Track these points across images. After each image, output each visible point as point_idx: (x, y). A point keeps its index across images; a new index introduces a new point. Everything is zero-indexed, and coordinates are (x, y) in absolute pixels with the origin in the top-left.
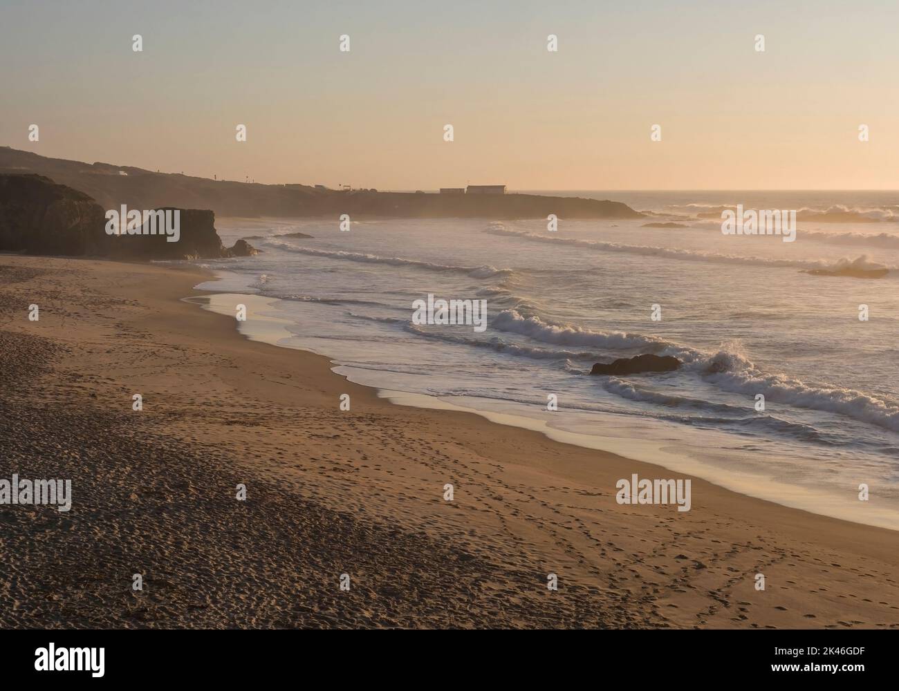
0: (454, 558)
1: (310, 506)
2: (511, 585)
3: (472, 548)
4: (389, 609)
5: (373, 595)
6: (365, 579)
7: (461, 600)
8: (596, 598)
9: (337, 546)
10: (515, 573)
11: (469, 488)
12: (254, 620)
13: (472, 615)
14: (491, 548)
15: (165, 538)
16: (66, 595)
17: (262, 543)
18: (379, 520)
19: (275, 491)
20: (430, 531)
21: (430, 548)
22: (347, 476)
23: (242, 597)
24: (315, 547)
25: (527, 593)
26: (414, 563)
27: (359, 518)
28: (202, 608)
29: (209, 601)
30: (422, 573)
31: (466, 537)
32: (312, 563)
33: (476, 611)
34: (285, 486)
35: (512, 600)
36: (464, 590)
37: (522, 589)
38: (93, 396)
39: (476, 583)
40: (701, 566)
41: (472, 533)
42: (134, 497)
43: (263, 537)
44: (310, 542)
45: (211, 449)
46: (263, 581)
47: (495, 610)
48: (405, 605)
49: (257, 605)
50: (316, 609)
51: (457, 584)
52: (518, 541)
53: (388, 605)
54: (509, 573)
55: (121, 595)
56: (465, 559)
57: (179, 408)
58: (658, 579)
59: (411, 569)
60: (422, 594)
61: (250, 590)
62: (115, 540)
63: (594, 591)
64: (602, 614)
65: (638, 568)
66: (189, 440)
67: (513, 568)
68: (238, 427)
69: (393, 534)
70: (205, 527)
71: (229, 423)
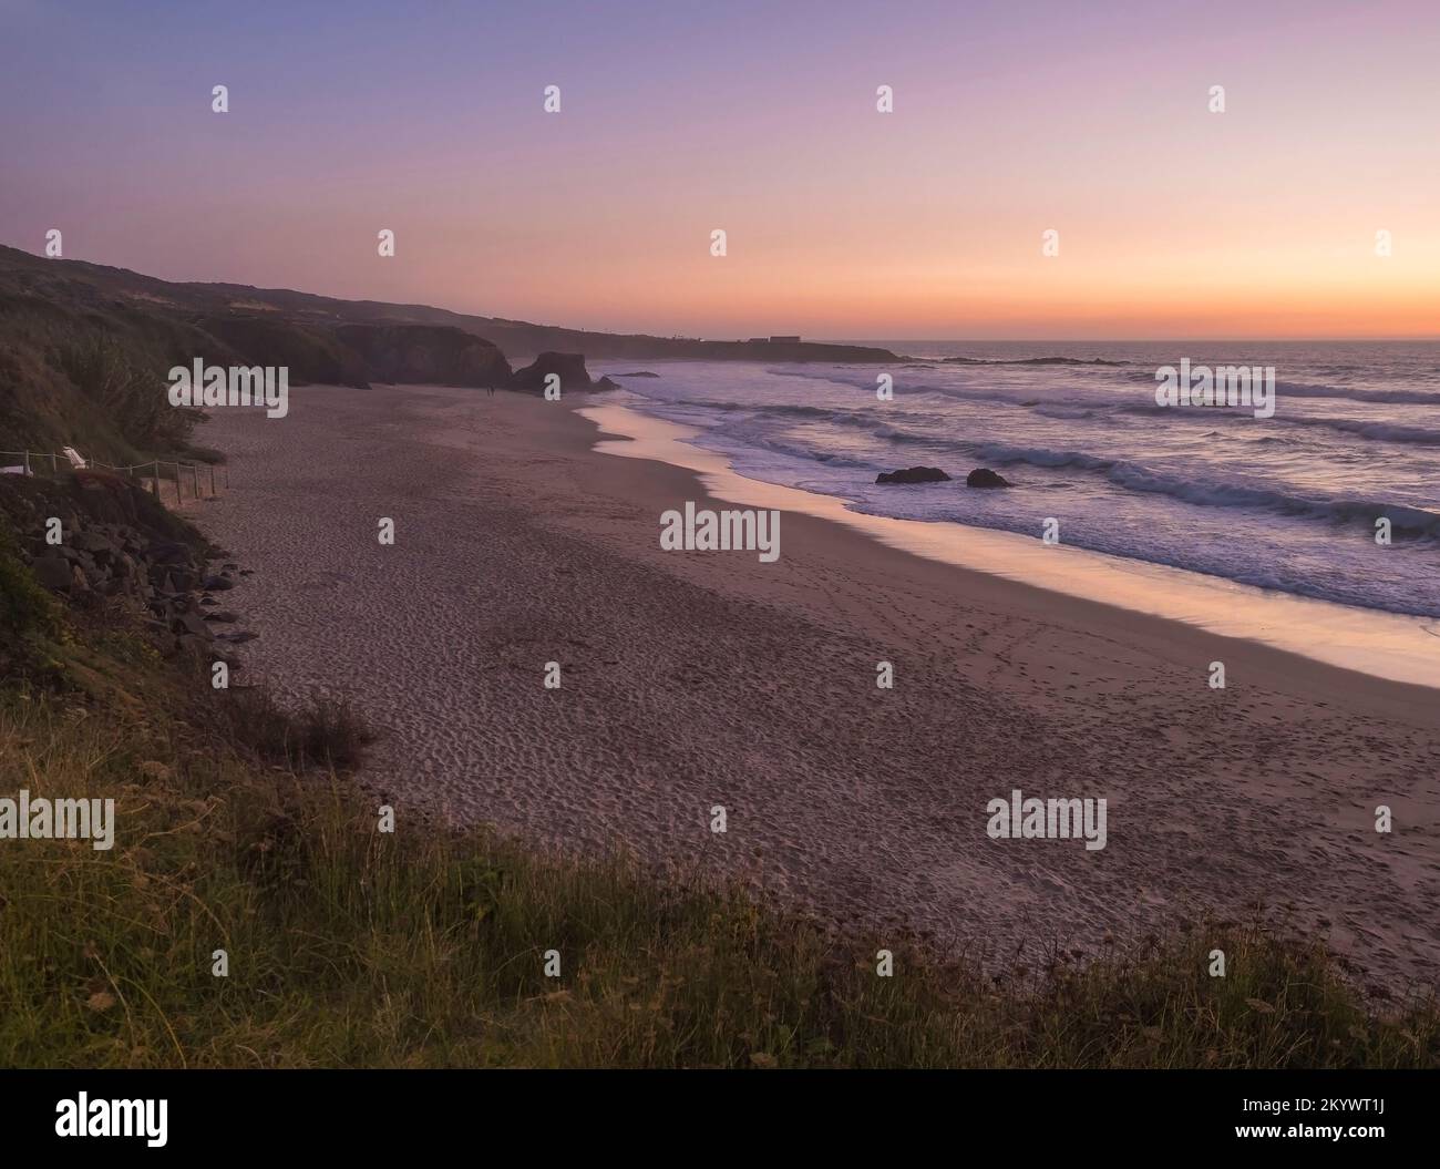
0: (797, 625)
1: (683, 584)
2: (844, 648)
3: (810, 618)
4: (755, 667)
5: (741, 655)
6: (732, 642)
7: (807, 659)
8: (909, 658)
9: (709, 616)
10: (846, 638)
11: (800, 570)
12: (653, 674)
13: (818, 671)
14: (824, 618)
15: (579, 607)
16: (510, 653)
17: (652, 613)
18: (736, 595)
19: (655, 572)
20: (776, 605)
21: (778, 618)
22: (708, 560)
23: (642, 655)
24: (691, 616)
25: (857, 654)
26: (769, 630)
27: (722, 593)
28: (614, 663)
29: (618, 658)
30: (775, 638)
31: (804, 609)
32: (693, 630)
33: (820, 668)
34: (662, 567)
35: (846, 659)
36: (809, 652)
37: (853, 650)
38: (509, 495)
39: (817, 646)
40: (985, 634)
41: (808, 606)
42: (551, 576)
43: (652, 607)
44: (687, 611)
45: (602, 538)
46: (657, 643)
47: (834, 667)
48: (767, 663)
49: (654, 662)
50: (699, 665)
51: (803, 647)
52: (844, 612)
53: (753, 662)
54: (841, 638)
55: (552, 653)
56: (806, 626)
57: (573, 506)
58: (955, 643)
59: (767, 635)
60: (779, 655)
61: (648, 650)
62: (542, 610)
63: (907, 653)
64: (917, 671)
65: (936, 634)
66: (584, 530)
67: (842, 634)
68: (619, 521)
69: (749, 606)
70: (608, 600)
71: (614, 518)
